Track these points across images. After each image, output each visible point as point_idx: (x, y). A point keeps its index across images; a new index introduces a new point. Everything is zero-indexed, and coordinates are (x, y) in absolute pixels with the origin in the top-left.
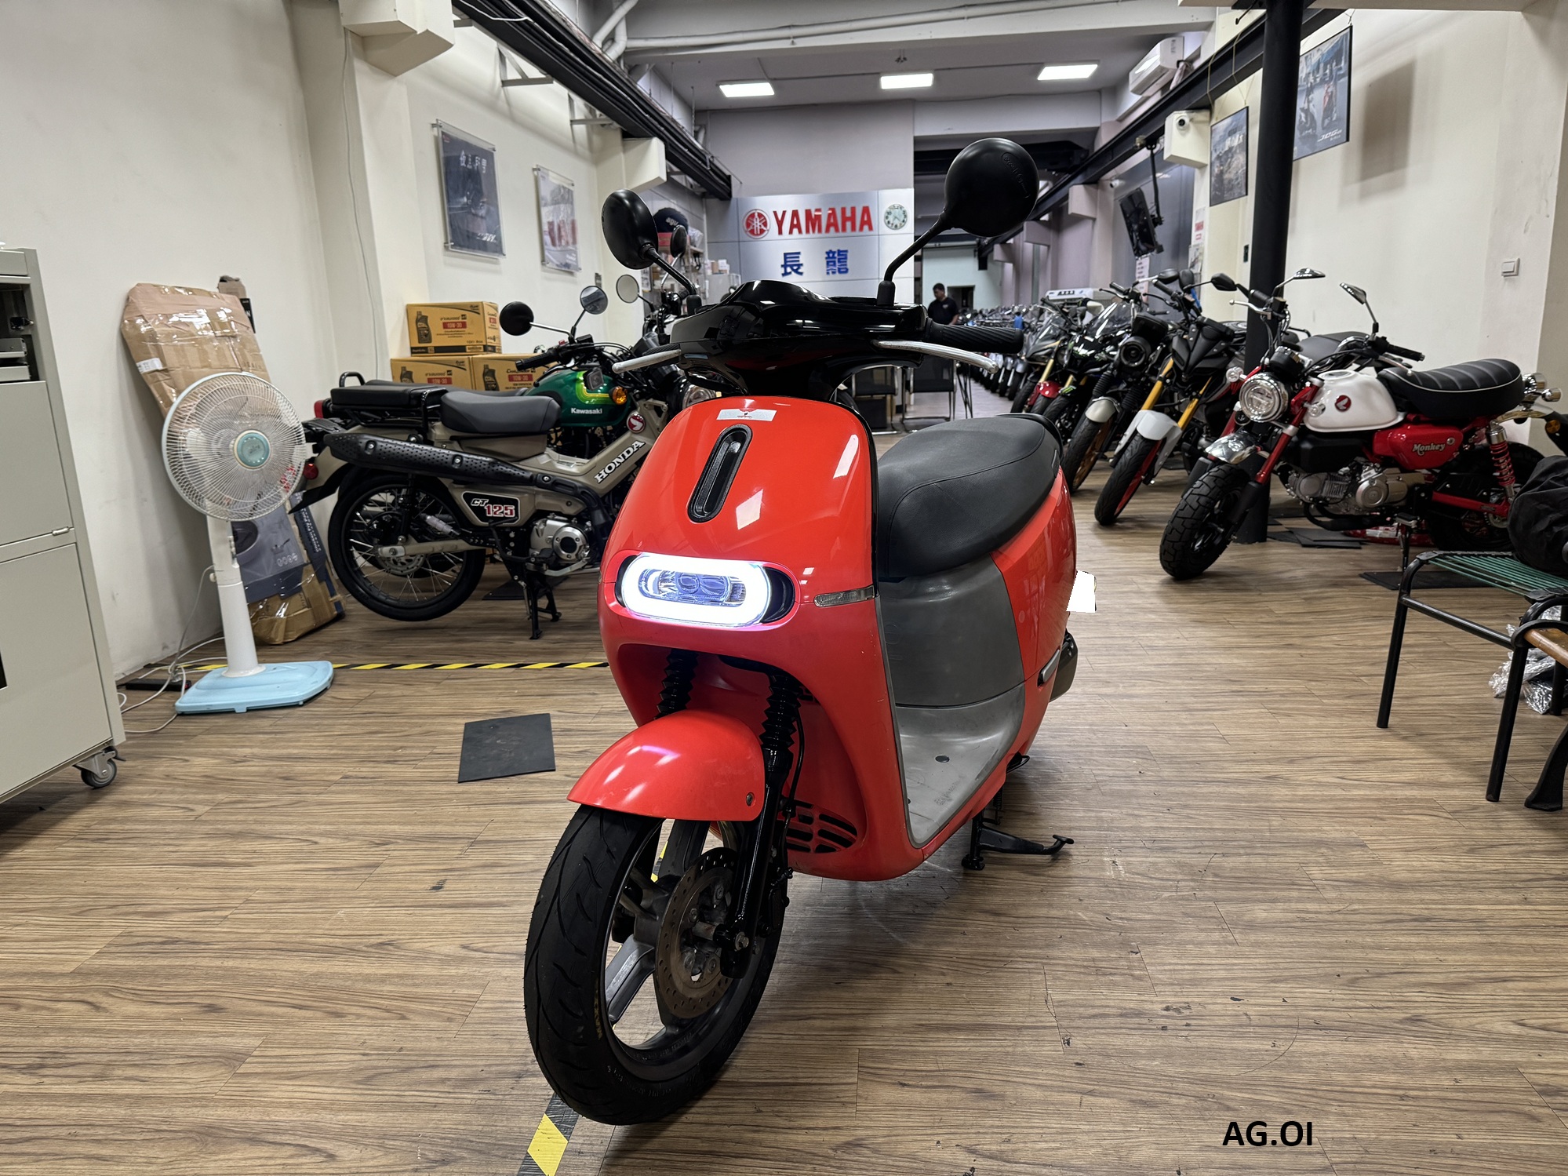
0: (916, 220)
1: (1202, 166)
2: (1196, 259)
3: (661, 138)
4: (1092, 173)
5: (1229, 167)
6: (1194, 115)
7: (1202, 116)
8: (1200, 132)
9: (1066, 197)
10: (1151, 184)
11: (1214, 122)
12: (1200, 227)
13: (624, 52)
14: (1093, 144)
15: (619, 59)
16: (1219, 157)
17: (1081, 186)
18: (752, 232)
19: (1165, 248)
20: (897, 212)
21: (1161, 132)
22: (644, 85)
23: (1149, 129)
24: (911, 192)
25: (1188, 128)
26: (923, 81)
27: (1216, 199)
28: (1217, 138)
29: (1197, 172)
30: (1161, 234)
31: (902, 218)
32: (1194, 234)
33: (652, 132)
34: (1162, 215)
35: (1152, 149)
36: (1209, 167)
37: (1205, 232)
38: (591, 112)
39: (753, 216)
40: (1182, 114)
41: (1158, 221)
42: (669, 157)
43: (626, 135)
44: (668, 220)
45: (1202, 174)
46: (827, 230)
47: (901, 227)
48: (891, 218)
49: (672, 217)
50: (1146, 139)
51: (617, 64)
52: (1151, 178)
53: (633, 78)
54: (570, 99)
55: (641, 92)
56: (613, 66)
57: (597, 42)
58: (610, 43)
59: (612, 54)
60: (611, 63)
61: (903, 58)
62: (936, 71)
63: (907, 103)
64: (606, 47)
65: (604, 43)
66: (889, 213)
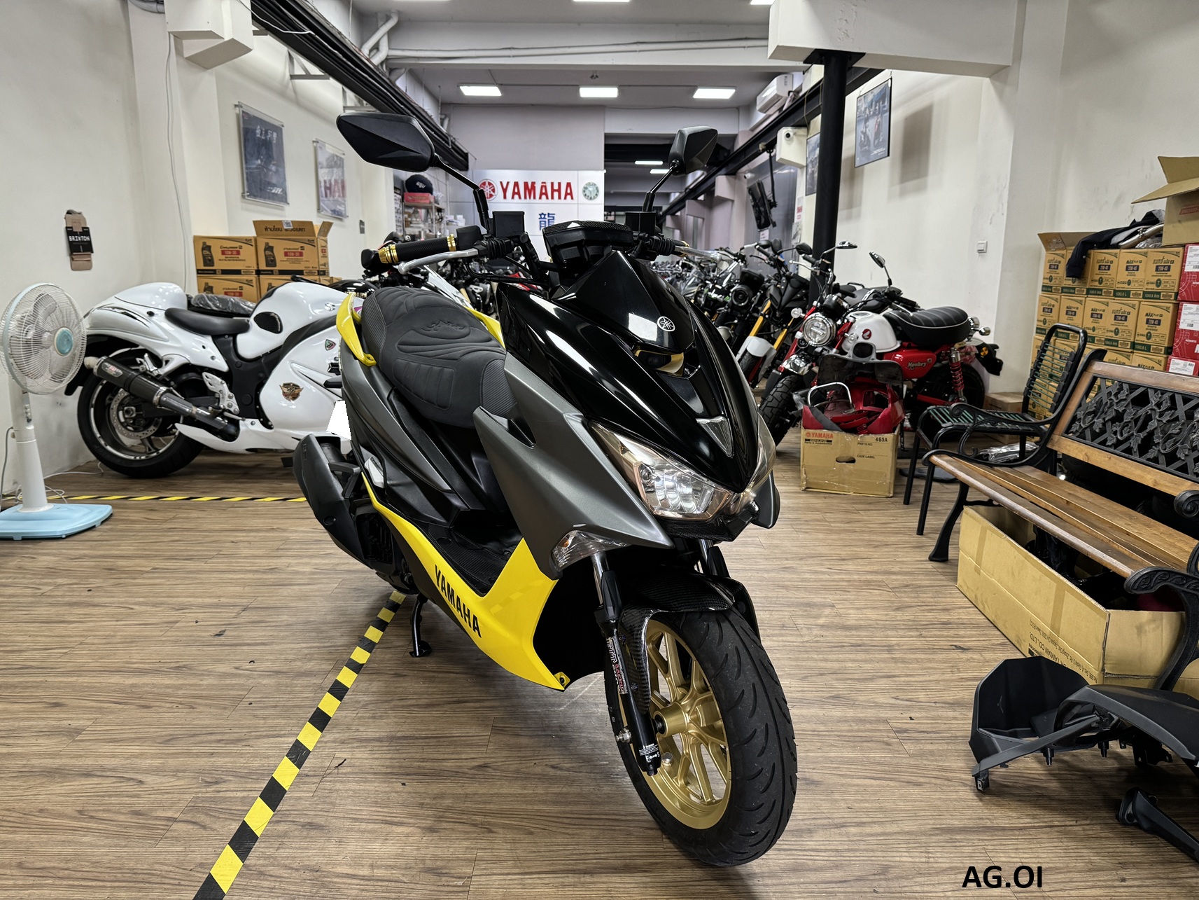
1: (800, 167)
2: (797, 233)
6: (796, 130)
7: (801, 131)
8: (799, 143)
9: (714, 184)
10: (770, 178)
11: (809, 136)
12: (800, 210)
13: (386, 59)
14: (733, 146)
15: (382, 63)
17: (725, 177)
19: (778, 223)
20: (592, 188)
21: (775, 141)
22: (402, 83)
23: (766, 138)
24: (602, 174)
25: (792, 140)
28: (811, 147)
30: (776, 214)
31: (595, 192)
32: (796, 214)
34: (776, 200)
35: (770, 153)
36: (805, 168)
37: (804, 214)
38: (360, 101)
39: (484, 184)
40: (789, 130)
41: (773, 205)
44: (418, 184)
45: (801, 173)
46: (540, 198)
47: (595, 198)
48: (587, 192)
49: (421, 182)
50: (766, 145)
51: (380, 67)
52: (769, 174)
53: (392, 78)
54: (344, 91)
55: (398, 88)
56: (378, 69)
57: (365, 51)
58: (375, 51)
59: (377, 60)
60: (376, 67)
61: (596, 76)
62: (621, 87)
63: (598, 107)
64: (372, 54)
65: (371, 51)
66: (586, 188)
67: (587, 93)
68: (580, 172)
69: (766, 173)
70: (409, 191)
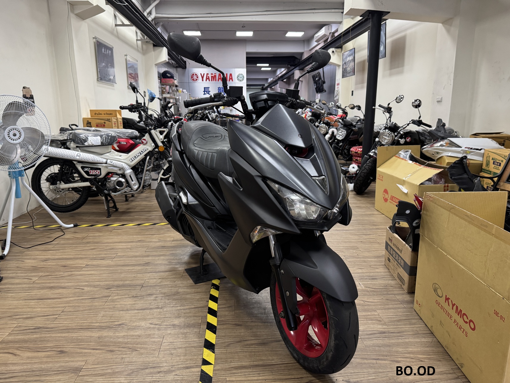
0: (247, 79)
1: (339, 66)
3: (166, 47)
4: (301, 66)
5: (349, 66)
6: (337, 49)
7: (339, 50)
8: (338, 55)
9: (293, 74)
10: (322, 71)
11: (343, 52)
12: (338, 84)
13: (154, 18)
14: (301, 57)
15: (152, 20)
16: (345, 63)
18: (193, 80)
19: (327, 91)
20: (241, 76)
22: (160, 29)
24: (245, 70)
25: (335, 54)
26: (250, 34)
27: (343, 76)
28: (344, 57)
29: (337, 67)
30: (325, 86)
31: (243, 78)
32: (336, 87)
33: (163, 45)
34: (325, 80)
36: (341, 67)
37: (340, 86)
38: (144, 37)
39: (193, 74)
40: (333, 49)
41: (324, 82)
42: (169, 54)
43: (155, 45)
45: (339, 68)
46: (218, 81)
47: (242, 80)
48: (239, 78)
53: (156, 27)
54: (136, 32)
55: (159, 32)
58: (149, 14)
59: (150, 18)
61: (244, 26)
62: (254, 31)
63: (244, 41)
66: (238, 76)
67: (239, 34)
68: (236, 69)
70: (163, 78)
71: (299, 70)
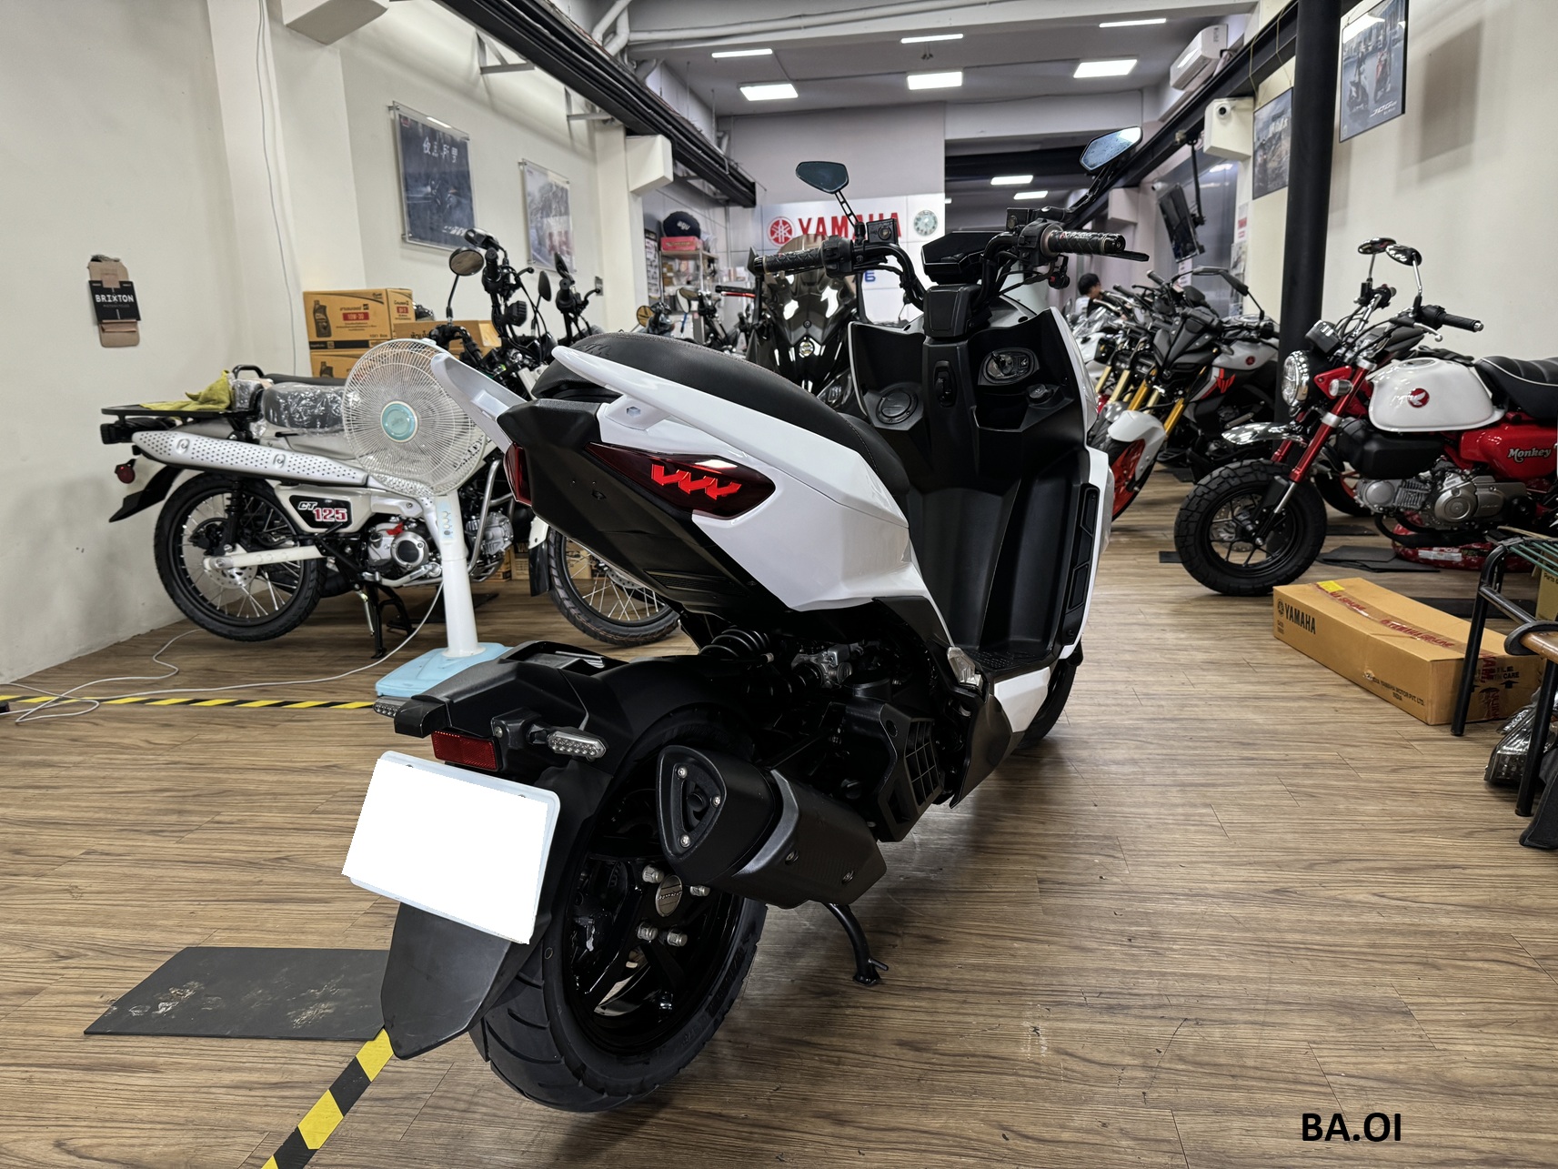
2: (1239, 258)
3: (668, 136)
4: (1132, 175)
6: (1237, 102)
9: (1106, 205)
10: (1193, 184)
13: (627, 46)
15: (622, 52)
17: (1122, 190)
20: (927, 218)
22: (655, 83)
24: (941, 197)
26: (952, 80)
31: (932, 224)
33: (658, 130)
35: (1192, 145)
38: (593, 110)
39: (777, 223)
42: (677, 156)
43: (630, 132)
44: (680, 224)
47: (932, 232)
48: (921, 224)
49: (684, 221)
50: (1187, 134)
51: (619, 59)
52: (1192, 179)
53: (640, 75)
54: (567, 93)
55: (648, 89)
56: (616, 61)
57: (597, 36)
58: (611, 36)
59: (613, 48)
60: (614, 58)
61: (929, 55)
62: (967, 69)
64: (607, 40)
65: (605, 36)
66: (919, 220)
68: (911, 198)
69: (1189, 177)
71: (1124, 187)
